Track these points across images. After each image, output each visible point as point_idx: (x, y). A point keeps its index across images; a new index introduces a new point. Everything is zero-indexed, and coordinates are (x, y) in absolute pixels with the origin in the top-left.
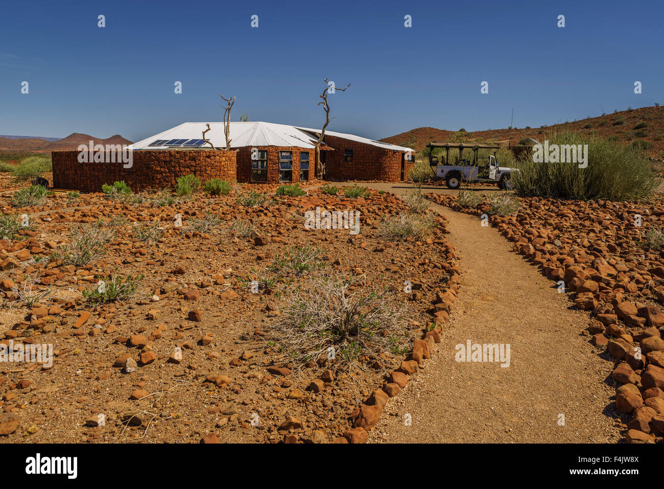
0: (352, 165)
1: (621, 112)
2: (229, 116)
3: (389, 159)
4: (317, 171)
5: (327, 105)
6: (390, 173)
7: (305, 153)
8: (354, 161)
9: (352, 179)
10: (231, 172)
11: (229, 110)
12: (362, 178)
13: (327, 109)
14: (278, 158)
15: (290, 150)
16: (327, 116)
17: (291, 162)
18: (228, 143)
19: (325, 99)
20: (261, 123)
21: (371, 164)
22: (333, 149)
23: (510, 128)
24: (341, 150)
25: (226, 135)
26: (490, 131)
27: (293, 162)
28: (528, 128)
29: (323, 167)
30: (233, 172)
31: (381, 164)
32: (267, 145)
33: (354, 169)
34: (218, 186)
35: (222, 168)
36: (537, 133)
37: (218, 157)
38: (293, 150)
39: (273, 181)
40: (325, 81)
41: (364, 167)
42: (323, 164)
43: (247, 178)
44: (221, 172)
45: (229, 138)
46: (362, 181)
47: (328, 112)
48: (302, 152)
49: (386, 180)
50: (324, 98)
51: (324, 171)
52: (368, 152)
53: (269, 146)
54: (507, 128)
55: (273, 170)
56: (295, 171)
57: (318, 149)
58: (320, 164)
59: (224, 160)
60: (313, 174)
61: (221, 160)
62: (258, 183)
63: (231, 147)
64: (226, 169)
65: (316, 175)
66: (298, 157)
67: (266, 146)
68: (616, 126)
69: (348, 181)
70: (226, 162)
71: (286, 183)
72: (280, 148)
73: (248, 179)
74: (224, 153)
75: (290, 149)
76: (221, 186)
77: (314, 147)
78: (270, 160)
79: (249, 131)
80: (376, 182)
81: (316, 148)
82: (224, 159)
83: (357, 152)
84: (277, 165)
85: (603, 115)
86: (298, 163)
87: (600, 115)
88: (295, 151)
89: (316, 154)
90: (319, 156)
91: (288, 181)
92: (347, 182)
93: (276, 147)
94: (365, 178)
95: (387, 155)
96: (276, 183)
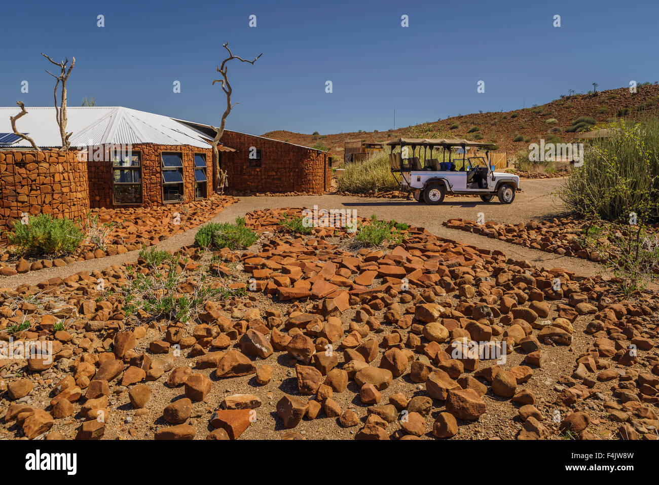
0: (260, 171)
1: (453, 118)
2: (63, 92)
3: (312, 163)
4: (215, 183)
5: (227, 83)
6: (314, 183)
7: (200, 155)
8: (263, 166)
9: (263, 191)
10: (79, 195)
11: (63, 80)
12: (276, 189)
13: (228, 91)
14: (160, 163)
15: (179, 151)
16: (229, 100)
17: (181, 170)
18: (65, 139)
19: (224, 74)
20: (121, 108)
21: (287, 170)
22: (233, 150)
23: (360, 132)
24: (243, 150)
25: (61, 125)
26: (342, 134)
27: (184, 170)
28: (376, 132)
29: (225, 175)
30: (82, 194)
31: (302, 170)
32: (139, 142)
33: (263, 177)
34: (49, 233)
35: (57, 187)
36: (387, 136)
37: (46, 165)
38: (183, 151)
39: (153, 202)
40: (225, 46)
41: (279, 174)
42: (224, 172)
43: (105, 198)
44: (56, 196)
45: (67, 130)
46: (278, 194)
47: (229, 94)
48: (196, 154)
49: (309, 191)
50: (222, 73)
51: (227, 182)
52: (283, 154)
53: (144, 144)
54: (357, 132)
55: (151, 183)
56: (187, 185)
57: (216, 149)
58: (220, 172)
59: (61, 170)
60: (211, 187)
61: (52, 170)
62: (125, 207)
63: (71, 145)
64: (65, 190)
65: (215, 189)
66: (190, 162)
67: (138, 144)
68: (454, 130)
69: (258, 194)
70: (65, 175)
71: (174, 204)
72: (162, 148)
73: (108, 200)
74: (59, 155)
75: (179, 148)
76: (57, 233)
77: (210, 147)
78: (146, 167)
79: (101, 120)
80: (298, 195)
81: (213, 148)
82: (60, 168)
83: (268, 154)
84: (158, 175)
85: (439, 120)
86: (191, 172)
87: (437, 121)
88: (186, 152)
89: (214, 156)
90: (218, 160)
91: (177, 201)
92: (256, 195)
93: (154, 145)
94: (281, 189)
95: (310, 158)
96: (158, 206)
